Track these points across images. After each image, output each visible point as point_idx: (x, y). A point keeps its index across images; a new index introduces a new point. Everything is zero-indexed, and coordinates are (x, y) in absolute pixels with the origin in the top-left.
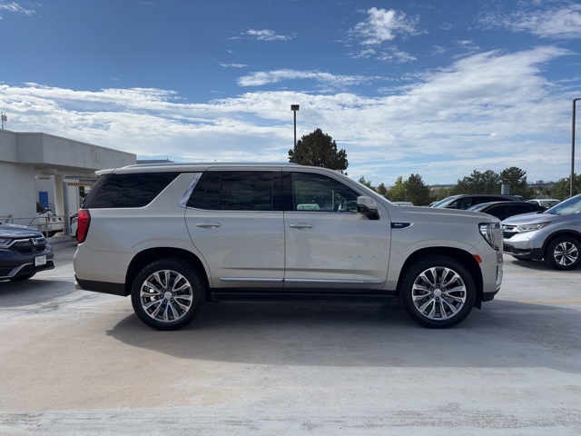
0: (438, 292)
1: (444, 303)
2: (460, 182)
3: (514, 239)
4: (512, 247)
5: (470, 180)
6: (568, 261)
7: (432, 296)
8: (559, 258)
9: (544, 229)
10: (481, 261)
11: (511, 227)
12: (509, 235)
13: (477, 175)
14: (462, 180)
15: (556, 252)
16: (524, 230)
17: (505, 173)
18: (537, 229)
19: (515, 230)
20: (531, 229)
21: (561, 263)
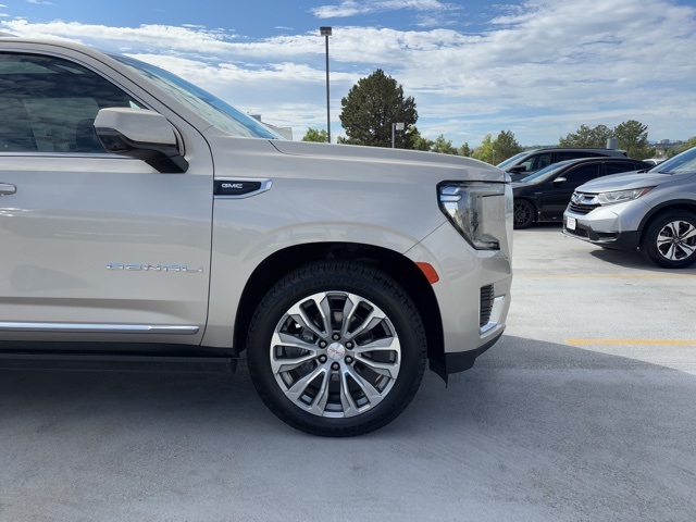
0: (336, 350)
1: (348, 377)
2: (562, 141)
3: (594, 217)
4: (589, 229)
5: (576, 138)
6: (680, 253)
7: (323, 359)
8: (665, 248)
9: (643, 198)
10: (436, 279)
11: (589, 196)
12: (585, 210)
13: (585, 131)
14: (565, 138)
15: (660, 238)
16: (612, 200)
17: (620, 129)
18: (631, 198)
19: (595, 201)
20: (622, 199)
21: (668, 256)
